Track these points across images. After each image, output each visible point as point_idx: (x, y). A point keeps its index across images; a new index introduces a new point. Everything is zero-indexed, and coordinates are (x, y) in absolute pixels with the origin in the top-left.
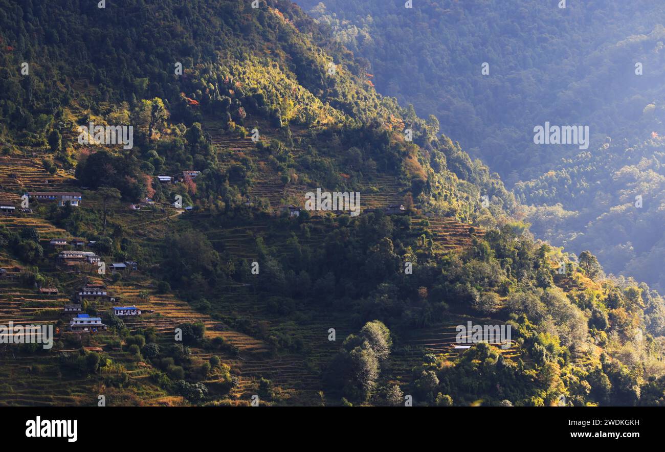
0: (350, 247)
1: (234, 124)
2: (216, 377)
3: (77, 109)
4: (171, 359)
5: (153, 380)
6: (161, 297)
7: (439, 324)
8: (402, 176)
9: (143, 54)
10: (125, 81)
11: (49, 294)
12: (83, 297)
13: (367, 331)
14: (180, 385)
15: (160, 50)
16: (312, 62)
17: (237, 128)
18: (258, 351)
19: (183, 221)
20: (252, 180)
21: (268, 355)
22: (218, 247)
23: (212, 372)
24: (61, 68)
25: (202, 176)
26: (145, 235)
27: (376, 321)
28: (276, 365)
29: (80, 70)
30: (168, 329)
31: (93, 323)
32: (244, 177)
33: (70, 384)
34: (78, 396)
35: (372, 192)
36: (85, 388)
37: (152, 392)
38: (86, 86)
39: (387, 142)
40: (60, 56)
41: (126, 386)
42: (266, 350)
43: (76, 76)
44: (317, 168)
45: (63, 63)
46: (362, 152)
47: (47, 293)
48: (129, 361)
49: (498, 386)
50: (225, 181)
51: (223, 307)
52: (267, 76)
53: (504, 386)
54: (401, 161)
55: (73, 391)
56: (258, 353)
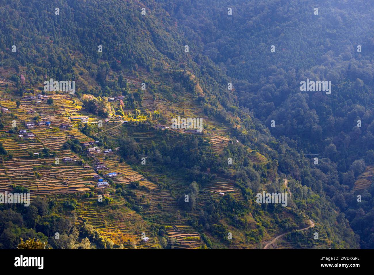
0: (184, 148)
1: (134, 71)
2: (144, 202)
3: (78, 67)
4: (130, 196)
5: (126, 205)
6: (121, 164)
7: (213, 181)
8: (194, 94)
9: (99, 39)
10: (94, 52)
11: (87, 168)
12: (98, 168)
13: (192, 187)
14: (134, 207)
15: (105, 38)
16: (159, 35)
17: (135, 73)
18: (156, 190)
19: (124, 127)
20: (143, 98)
21: (159, 191)
22: (137, 140)
23: (143, 200)
24: (69, 47)
25: (126, 98)
26: (112, 135)
27: (194, 182)
28: (162, 195)
29: (76, 47)
30: (128, 183)
31: (105, 184)
32: (139, 97)
33: (101, 209)
34: (104, 213)
35: (184, 101)
36: (105, 210)
37: (126, 210)
38: (79, 54)
39: (189, 80)
40: (69, 41)
41: (118, 209)
42: (158, 189)
43: (75, 50)
44: (164, 91)
45: (70, 45)
46: (180, 84)
47: (86, 168)
48: (118, 198)
49: (233, 209)
50: (133, 101)
51: (142, 168)
52: (144, 46)
53: (235, 209)
54: (194, 87)
55: (102, 211)
56: (156, 191)
